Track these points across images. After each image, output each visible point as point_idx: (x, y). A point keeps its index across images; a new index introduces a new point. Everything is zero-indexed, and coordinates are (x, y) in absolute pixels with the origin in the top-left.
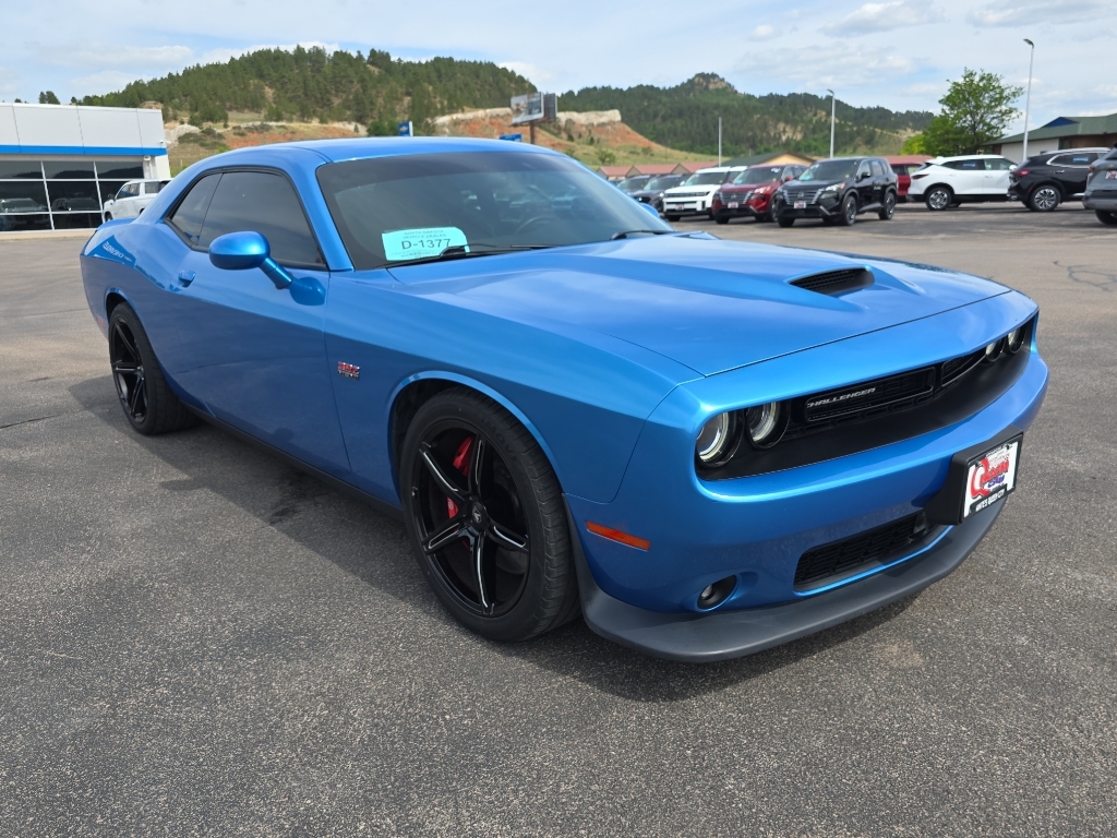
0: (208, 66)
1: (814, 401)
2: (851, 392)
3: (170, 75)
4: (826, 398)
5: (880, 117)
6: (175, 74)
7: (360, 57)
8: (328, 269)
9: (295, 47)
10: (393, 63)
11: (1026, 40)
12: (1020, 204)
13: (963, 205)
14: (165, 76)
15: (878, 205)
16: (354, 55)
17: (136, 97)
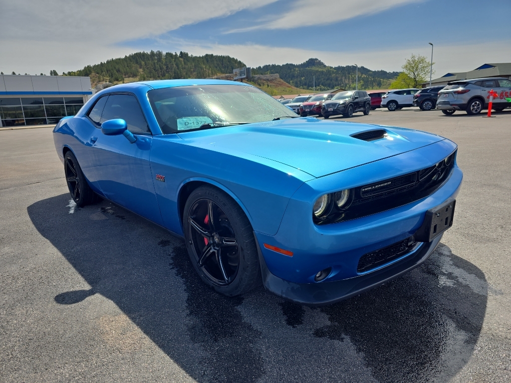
0: (117, 59)
1: (365, 188)
2: (380, 184)
3: (101, 63)
4: (370, 187)
5: (383, 74)
6: (103, 63)
7: (176, 55)
8: (151, 135)
9: (150, 51)
10: (189, 57)
11: (430, 43)
12: (418, 108)
13: (403, 108)
14: (99, 63)
15: (362, 109)
16: (174, 54)
17: (88, 72)
